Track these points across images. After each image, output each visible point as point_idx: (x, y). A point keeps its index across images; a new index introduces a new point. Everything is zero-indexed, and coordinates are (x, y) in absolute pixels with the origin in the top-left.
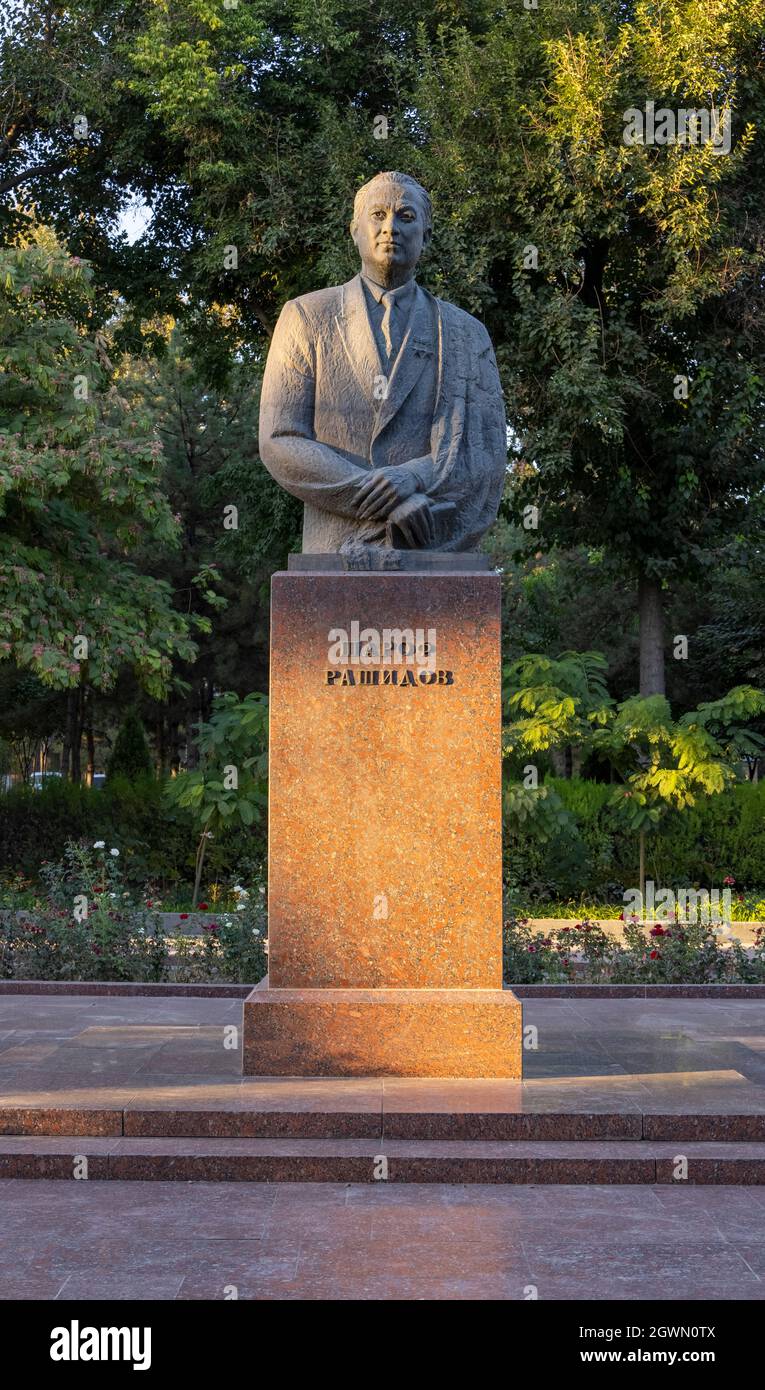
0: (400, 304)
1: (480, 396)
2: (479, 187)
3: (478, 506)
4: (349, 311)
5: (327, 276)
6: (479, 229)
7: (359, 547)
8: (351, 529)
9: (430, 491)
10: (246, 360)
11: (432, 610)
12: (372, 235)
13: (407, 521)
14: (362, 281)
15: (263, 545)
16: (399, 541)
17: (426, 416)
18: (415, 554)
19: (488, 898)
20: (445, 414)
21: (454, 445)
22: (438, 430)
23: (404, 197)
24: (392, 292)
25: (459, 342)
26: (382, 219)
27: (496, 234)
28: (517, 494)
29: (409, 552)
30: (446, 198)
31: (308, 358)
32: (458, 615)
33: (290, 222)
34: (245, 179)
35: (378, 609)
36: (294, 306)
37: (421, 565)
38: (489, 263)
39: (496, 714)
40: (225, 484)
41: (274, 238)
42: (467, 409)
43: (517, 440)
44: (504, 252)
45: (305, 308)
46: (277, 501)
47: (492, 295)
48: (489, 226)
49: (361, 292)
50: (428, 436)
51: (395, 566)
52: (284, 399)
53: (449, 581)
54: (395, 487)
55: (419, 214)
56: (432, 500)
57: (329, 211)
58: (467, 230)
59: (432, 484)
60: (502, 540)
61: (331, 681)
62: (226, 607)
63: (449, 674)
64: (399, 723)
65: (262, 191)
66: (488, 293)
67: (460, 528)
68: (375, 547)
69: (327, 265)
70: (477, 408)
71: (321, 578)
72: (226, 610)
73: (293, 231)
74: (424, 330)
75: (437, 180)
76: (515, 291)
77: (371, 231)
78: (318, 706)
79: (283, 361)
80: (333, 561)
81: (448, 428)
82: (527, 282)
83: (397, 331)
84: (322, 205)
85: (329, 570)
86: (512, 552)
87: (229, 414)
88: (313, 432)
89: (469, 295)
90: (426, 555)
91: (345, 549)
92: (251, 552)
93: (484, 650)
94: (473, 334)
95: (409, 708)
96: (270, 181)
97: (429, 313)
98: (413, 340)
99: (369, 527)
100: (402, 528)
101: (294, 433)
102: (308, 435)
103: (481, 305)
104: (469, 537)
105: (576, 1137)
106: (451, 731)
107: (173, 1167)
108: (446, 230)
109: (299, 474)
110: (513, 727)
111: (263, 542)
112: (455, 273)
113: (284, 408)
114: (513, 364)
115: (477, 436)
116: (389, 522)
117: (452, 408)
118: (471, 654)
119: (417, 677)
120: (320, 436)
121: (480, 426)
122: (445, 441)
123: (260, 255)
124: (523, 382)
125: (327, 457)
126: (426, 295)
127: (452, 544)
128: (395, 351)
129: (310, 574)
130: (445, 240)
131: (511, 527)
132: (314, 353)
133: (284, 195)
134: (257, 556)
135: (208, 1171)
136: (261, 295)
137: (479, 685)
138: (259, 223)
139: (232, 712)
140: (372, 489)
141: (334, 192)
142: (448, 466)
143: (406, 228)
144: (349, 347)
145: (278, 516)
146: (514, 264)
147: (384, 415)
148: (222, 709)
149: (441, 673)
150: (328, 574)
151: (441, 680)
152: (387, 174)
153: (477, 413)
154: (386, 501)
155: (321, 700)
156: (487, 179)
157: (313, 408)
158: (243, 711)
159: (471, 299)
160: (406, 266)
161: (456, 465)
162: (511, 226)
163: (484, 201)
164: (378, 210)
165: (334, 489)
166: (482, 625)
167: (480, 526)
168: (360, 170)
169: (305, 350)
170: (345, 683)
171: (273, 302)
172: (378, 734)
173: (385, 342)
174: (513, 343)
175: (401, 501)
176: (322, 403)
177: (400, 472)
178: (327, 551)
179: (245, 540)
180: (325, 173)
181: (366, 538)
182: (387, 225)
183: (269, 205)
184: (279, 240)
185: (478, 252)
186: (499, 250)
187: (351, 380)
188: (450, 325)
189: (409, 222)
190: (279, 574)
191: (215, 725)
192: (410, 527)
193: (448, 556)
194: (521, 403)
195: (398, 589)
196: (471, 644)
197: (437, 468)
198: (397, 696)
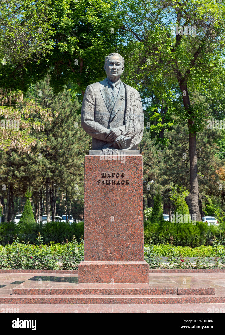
0: (117, 87)
1: (137, 110)
3: (137, 138)
8: (104, 144)
9: (124, 134)
11: (125, 164)
14: (107, 80)
17: (123, 115)
19: (140, 238)
23: (118, 59)
24: (115, 83)
25: (132, 96)
26: (112, 65)
32: (132, 166)
42: (134, 113)
49: (107, 83)
52: (87, 111)
53: (130, 157)
54: (116, 133)
55: (121, 64)
56: (125, 137)
59: (125, 132)
61: (100, 183)
64: (117, 193)
67: (132, 143)
70: (137, 112)
71: (97, 156)
74: (123, 93)
78: (97, 189)
83: (116, 93)
93: (138, 174)
94: (135, 94)
95: (120, 189)
97: (124, 88)
98: (120, 96)
102: (94, 120)
104: (134, 145)
105: (161, 294)
106: (130, 195)
107: (64, 301)
113: (87, 113)
115: (136, 120)
117: (130, 113)
118: (135, 176)
120: (96, 120)
121: (137, 117)
127: (130, 148)
128: (115, 99)
129: (94, 155)
135: (72, 302)
137: (137, 183)
140: (110, 134)
147: (112, 115)
153: (136, 114)
157: (94, 113)
164: (111, 63)
165: (100, 134)
166: (138, 168)
170: (103, 183)
175: (117, 137)
176: (97, 112)
177: (117, 129)
189: (119, 66)
196: (135, 173)
198: (116, 186)
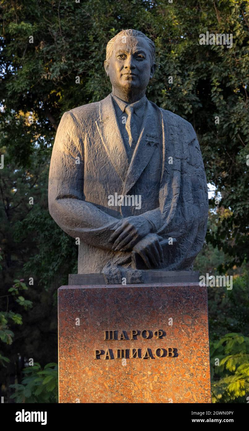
0: (137, 112)
1: (189, 169)
2: (189, 34)
3: (191, 240)
4: (104, 118)
5: (93, 92)
6: (189, 60)
7: (114, 269)
8: (109, 257)
9: (159, 231)
10: (42, 146)
11: (163, 308)
12: (118, 69)
13: (145, 251)
14: (112, 98)
15: (55, 266)
16: (141, 264)
17: (155, 183)
18: (150, 272)
20: (168, 181)
21: (174, 201)
22: (164, 192)
23: (138, 45)
24: (131, 105)
25: (176, 136)
26: (124, 59)
27: (200, 64)
28: (219, 228)
29: (147, 271)
30: (167, 41)
31: (79, 148)
32: (180, 312)
33: (68, 59)
34: (39, 33)
35: (127, 309)
36: (69, 115)
37: (155, 279)
38: (196, 82)
39: (207, 376)
40: (30, 227)
41: (58, 69)
42: (182, 178)
43: (219, 193)
44: (205, 75)
45: (76, 116)
46: (63, 237)
47: (198, 102)
48: (195, 59)
49: (112, 106)
50: (157, 196)
51: (138, 281)
52: (64, 175)
53: (173, 289)
54: (137, 229)
55: (147, 55)
56: (161, 237)
57: (93, 52)
58: (181, 62)
59: (160, 227)
60: (211, 258)
61: (98, 357)
62: (31, 307)
63: (175, 350)
64: (144, 383)
65: (50, 40)
66: (196, 101)
67: (180, 255)
68: (125, 268)
69: (92, 86)
70: (189, 176)
71: (90, 289)
72: (32, 309)
73: (69, 65)
74: (153, 128)
75: (161, 30)
76: (213, 99)
77: (117, 67)
78: (90, 373)
79: (63, 150)
80: (98, 279)
81: (170, 190)
82: (221, 93)
83: (136, 129)
84: (88, 48)
85: (95, 284)
86: (218, 265)
87: (31, 181)
88: (83, 195)
89: (184, 102)
90: (158, 273)
91: (105, 270)
92: (47, 271)
93: (197, 334)
94: (184, 130)
95: (149, 373)
96: (55, 33)
97: (156, 117)
98: (146, 135)
99: (121, 256)
100: (142, 256)
101: (71, 197)
102: (80, 197)
103: (192, 109)
106: (177, 388)
108: (167, 62)
109: (74, 223)
110: (221, 382)
111: (54, 264)
112: (175, 89)
113: (64, 180)
114: (213, 145)
115: (188, 195)
116: (133, 252)
117: (172, 177)
118: (189, 337)
119: (154, 353)
120: (88, 198)
121: (191, 188)
122: (168, 199)
123: (49, 81)
124: (220, 157)
125: (92, 211)
126: (153, 106)
127: (175, 265)
128: (134, 142)
129: (83, 287)
130: (167, 68)
131: (216, 250)
132: (82, 145)
133: (63, 42)
134: (51, 273)
136: (50, 105)
137: (195, 357)
138: (48, 60)
139: (37, 376)
140: (121, 231)
141: (95, 39)
142: (171, 215)
143: (139, 64)
144: (105, 140)
145: (64, 247)
146: (212, 82)
147: (128, 183)
148: (30, 374)
149: (170, 349)
150: (95, 287)
151: (170, 354)
152: (127, 31)
153: (189, 180)
154: (131, 239)
155: (92, 369)
156: (193, 29)
157: (82, 179)
158: (44, 376)
159: (185, 105)
160: (140, 88)
161: (176, 214)
162: (209, 58)
163: (191, 43)
164: (121, 53)
165: (97, 232)
166: (196, 318)
167: (193, 253)
168: (112, 25)
169: (77, 143)
170: (107, 358)
171: (58, 110)
172: (130, 391)
173: (128, 137)
174: (213, 132)
175: (141, 238)
176: (88, 176)
177: (140, 220)
178: (94, 272)
179: (43, 263)
180: (90, 28)
181: (119, 262)
182: (127, 63)
183: (54, 49)
184: (61, 71)
185: (189, 75)
186: (202, 74)
187: (106, 161)
188: (169, 125)
189: (141, 60)
190: (63, 287)
191: (25, 385)
192: (147, 255)
193: (173, 273)
194: (219, 170)
195: (140, 295)
196: (189, 330)
197: (163, 216)
198: (142, 366)
